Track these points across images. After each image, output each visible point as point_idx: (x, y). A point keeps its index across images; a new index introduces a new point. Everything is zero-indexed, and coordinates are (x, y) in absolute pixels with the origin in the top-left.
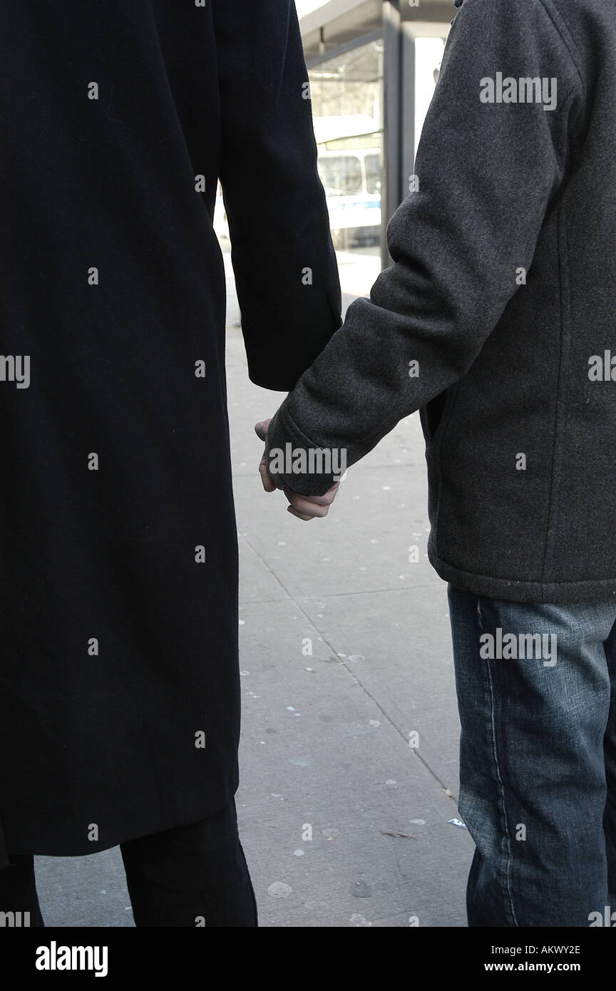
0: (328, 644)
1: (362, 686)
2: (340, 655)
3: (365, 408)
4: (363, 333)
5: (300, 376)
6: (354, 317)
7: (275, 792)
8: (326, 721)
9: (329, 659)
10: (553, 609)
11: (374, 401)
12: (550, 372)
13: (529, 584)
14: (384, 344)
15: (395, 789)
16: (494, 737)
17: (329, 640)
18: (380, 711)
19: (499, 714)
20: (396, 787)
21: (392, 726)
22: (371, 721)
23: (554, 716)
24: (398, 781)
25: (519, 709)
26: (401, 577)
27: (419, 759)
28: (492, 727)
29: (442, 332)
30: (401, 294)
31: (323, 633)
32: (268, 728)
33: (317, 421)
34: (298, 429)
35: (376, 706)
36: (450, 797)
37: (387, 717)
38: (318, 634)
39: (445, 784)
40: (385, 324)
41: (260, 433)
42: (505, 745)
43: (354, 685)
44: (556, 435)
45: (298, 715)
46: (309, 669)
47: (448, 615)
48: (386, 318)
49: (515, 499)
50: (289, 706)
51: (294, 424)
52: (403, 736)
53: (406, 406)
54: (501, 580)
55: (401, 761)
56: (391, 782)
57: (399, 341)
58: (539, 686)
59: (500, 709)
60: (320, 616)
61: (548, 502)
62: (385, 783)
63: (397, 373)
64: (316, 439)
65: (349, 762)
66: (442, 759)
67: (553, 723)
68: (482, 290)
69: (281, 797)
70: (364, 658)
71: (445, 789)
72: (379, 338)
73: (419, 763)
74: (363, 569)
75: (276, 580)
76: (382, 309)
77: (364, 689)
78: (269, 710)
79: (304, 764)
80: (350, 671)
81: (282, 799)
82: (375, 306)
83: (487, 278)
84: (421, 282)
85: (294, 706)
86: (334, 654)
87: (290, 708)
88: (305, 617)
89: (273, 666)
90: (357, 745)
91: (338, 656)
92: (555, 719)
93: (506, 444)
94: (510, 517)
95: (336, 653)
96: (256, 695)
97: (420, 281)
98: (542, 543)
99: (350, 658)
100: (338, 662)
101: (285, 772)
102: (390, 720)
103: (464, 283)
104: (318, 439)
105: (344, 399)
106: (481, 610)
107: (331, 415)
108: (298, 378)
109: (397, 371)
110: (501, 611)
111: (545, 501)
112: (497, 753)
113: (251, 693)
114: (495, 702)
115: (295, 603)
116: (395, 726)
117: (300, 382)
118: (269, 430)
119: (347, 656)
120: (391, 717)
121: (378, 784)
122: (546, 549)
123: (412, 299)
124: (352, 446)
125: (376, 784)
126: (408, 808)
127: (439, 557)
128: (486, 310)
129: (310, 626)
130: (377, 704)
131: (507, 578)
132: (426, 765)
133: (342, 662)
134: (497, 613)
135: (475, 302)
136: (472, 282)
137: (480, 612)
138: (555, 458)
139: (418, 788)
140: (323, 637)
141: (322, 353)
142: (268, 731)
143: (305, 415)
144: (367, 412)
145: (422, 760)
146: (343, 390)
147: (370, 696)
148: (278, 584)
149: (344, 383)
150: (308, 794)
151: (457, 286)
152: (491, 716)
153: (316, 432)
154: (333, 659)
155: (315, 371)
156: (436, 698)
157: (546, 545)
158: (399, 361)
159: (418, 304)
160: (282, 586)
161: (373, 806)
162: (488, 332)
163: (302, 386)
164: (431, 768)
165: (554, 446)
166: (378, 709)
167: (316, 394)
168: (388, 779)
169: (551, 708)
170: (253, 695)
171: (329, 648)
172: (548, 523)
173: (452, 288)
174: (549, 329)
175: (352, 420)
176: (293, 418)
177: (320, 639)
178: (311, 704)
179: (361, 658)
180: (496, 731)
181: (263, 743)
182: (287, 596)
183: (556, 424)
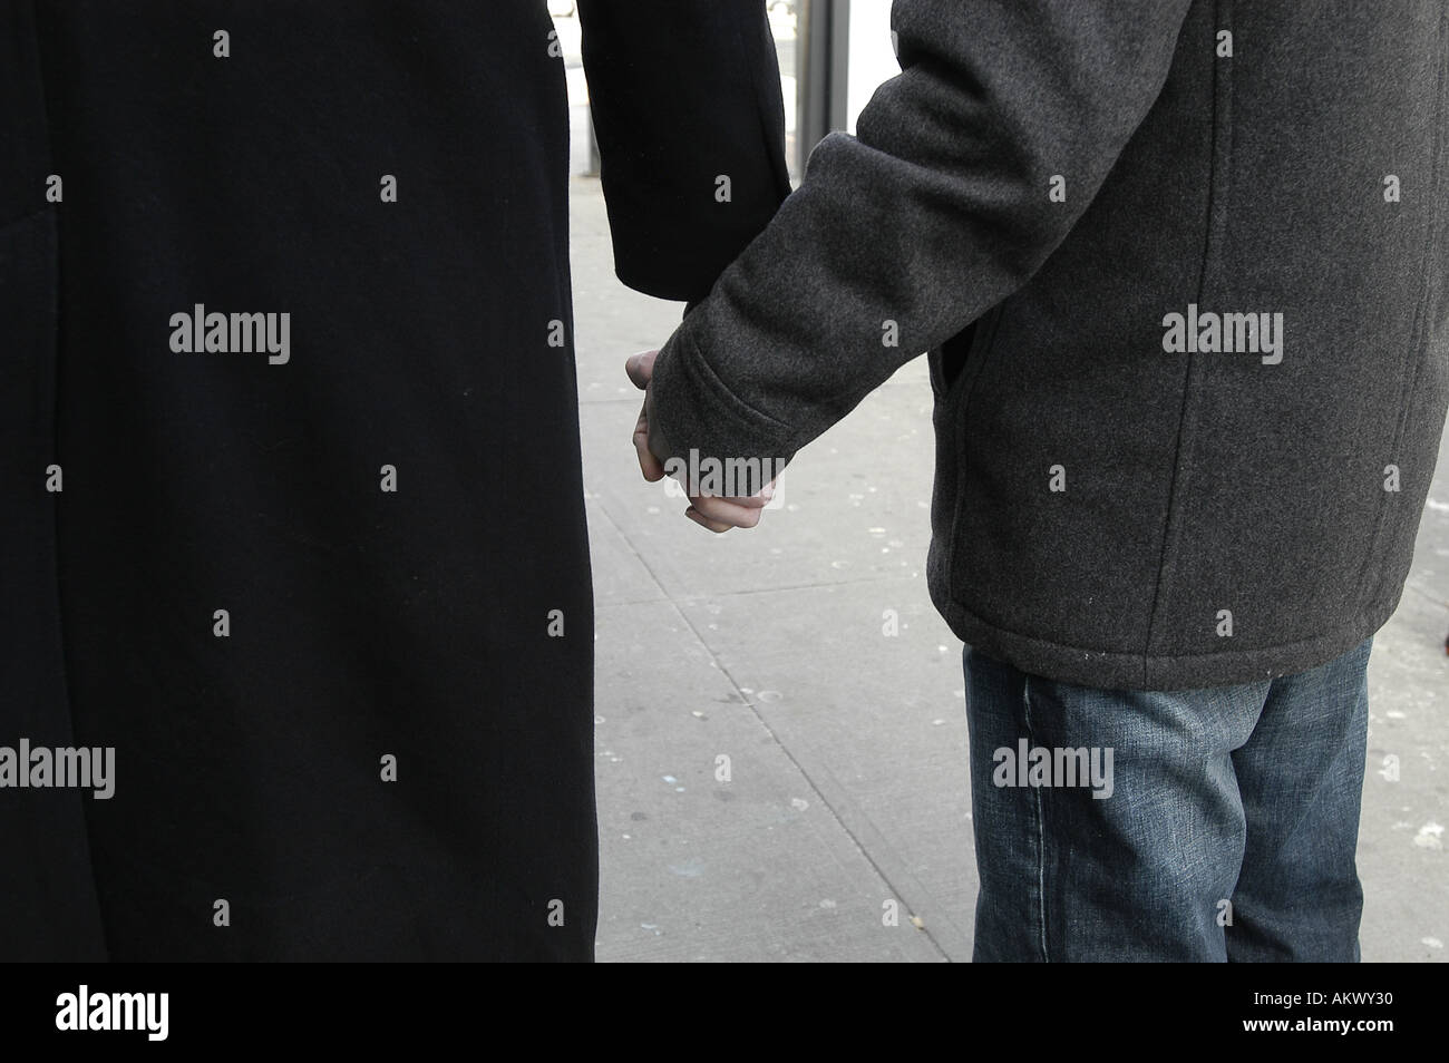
0: (726, 672)
1: (779, 743)
2: (744, 690)
3: (843, 340)
4: (846, 198)
5: (717, 276)
6: (826, 168)
7: (646, 920)
8: (725, 800)
9: (727, 698)
10: (1161, 700)
11: (861, 329)
12: (1184, 281)
13: (1122, 657)
14: (886, 222)
15: (834, 917)
16: (1042, 912)
17: (727, 666)
18: (808, 784)
19: (1053, 873)
20: (836, 913)
21: (826, 808)
22: (795, 800)
23: (1154, 883)
24: (838, 902)
25: (1090, 867)
26: (835, 564)
27: (871, 865)
28: (1039, 893)
29: (1002, 201)
30: (920, 127)
31: (718, 654)
32: (633, 811)
33: (751, 362)
34: (715, 376)
35: (801, 774)
36: (922, 929)
37: (819, 794)
38: (709, 655)
39: (913, 907)
40: (889, 184)
41: (636, 377)
42: (1062, 927)
43: (766, 741)
44: (1186, 395)
45: (681, 790)
46: (697, 714)
47: (961, 693)
48: (892, 172)
49: (1104, 507)
50: (667, 774)
51: (707, 366)
52: (844, 826)
53: (920, 338)
54: (1072, 650)
55: (842, 868)
56: (828, 904)
57: (916, 218)
58: (1129, 832)
59: (1055, 864)
60: (713, 626)
61: (1165, 514)
62: (818, 906)
63: (909, 278)
64: (748, 395)
65: (762, 869)
66: (906, 865)
67: (1150, 894)
68: (1082, 123)
69: (657, 929)
70: (781, 696)
71: (913, 915)
72: (876, 210)
73: (871, 870)
74: (776, 551)
75: (645, 568)
76: (883, 155)
77: (783, 747)
78: (636, 780)
79: (692, 873)
80: (760, 717)
81: (658, 933)
82: (868, 149)
83: (1094, 101)
84: (963, 104)
85: (674, 776)
86: (734, 689)
87: (669, 779)
88: (690, 629)
89: (640, 709)
90: (774, 842)
91: (742, 693)
92: (1155, 889)
93: (1092, 408)
94: (1093, 539)
95: (738, 688)
96: (617, 756)
97: (961, 104)
98: (1149, 588)
99: (761, 695)
100: (741, 702)
101: (661, 886)
102: (823, 798)
103: (1048, 109)
104: (752, 395)
105: (804, 323)
106: (1030, 699)
107: (778, 350)
108: (716, 279)
109: (908, 274)
110: (1069, 702)
111: (1160, 513)
112: (1048, 938)
113: (608, 753)
114: (1047, 853)
115: (674, 607)
116: (831, 808)
117: (718, 287)
118: (654, 372)
119: (756, 692)
120: (825, 793)
121: (808, 907)
122: (1156, 598)
123: (943, 138)
124: (814, 408)
125: (804, 907)
126: (856, 948)
127: (955, 600)
128: (1087, 162)
129: (699, 642)
130: (803, 771)
131: (1081, 647)
132: (882, 876)
133: (747, 701)
134: (1059, 705)
135: (1067, 147)
136: (1063, 109)
137: (1028, 702)
138: (1183, 438)
139: (871, 914)
140: (717, 660)
141: (762, 235)
142: (637, 817)
143: (727, 350)
144: (847, 348)
145: (874, 865)
146: (803, 306)
147: (791, 758)
148: (647, 573)
149: (805, 292)
150: (698, 924)
151: (1034, 114)
152: (1039, 877)
153: (748, 382)
154: (733, 698)
155: (748, 269)
156: (893, 762)
157: (1157, 591)
158: (912, 255)
159: (956, 146)
160: (654, 577)
161: (800, 945)
162: (1087, 204)
163: (723, 294)
164: (890, 879)
165: (1182, 415)
166: (805, 780)
167: (748, 311)
168: (824, 898)
169: (1148, 869)
170: (611, 757)
171: (728, 679)
172: (1163, 552)
173: (1025, 118)
174: (1187, 201)
175: (817, 362)
176: (704, 354)
177: (713, 664)
178: (700, 772)
179: (777, 696)
180: (1046, 902)
181: (627, 837)
182: (662, 594)
183: (1188, 376)
